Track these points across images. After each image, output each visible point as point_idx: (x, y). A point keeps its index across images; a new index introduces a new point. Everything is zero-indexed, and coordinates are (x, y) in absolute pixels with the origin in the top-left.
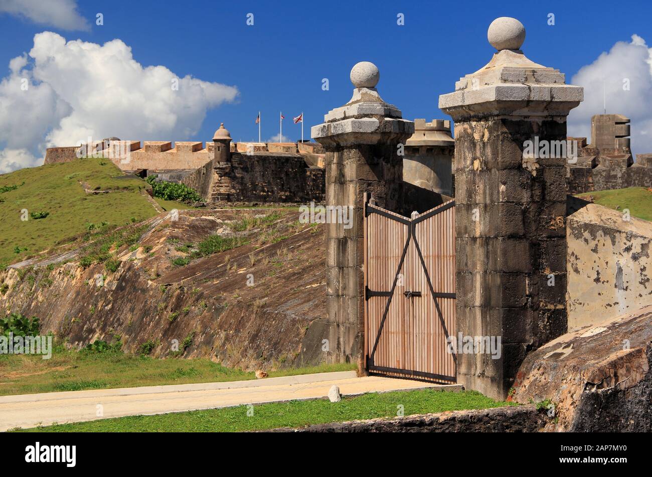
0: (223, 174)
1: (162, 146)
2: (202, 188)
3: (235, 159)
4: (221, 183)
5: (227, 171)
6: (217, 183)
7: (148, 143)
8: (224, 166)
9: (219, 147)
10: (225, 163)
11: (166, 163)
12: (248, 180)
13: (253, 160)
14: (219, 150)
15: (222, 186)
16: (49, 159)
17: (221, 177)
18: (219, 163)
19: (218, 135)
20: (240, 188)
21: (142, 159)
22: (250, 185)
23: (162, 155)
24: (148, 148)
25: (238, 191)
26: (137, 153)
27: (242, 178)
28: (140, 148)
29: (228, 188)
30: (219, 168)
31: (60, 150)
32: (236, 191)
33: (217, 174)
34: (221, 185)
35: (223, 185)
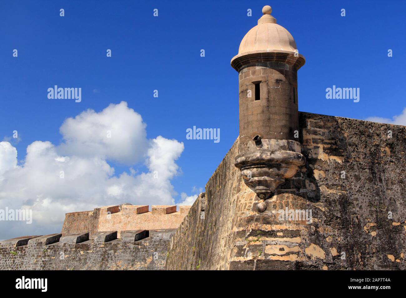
0: (274, 186)
1: (167, 209)
2: (199, 244)
3: (315, 133)
4: (267, 221)
5: (290, 173)
6: (250, 220)
7: (155, 206)
8: (279, 155)
9: (257, 85)
10: (283, 142)
11: (170, 224)
12: (365, 211)
13: (376, 141)
14: (257, 97)
15: (272, 234)
16: (67, 222)
17: (266, 196)
18: (258, 142)
19: (256, 40)
20: (340, 239)
21: (149, 220)
22: (373, 228)
23: (167, 216)
24: (154, 210)
25: (334, 252)
26: (145, 215)
27: (345, 202)
28: (148, 212)
29: (298, 240)
30: (259, 163)
31: (76, 215)
32: (327, 254)
33: (252, 185)
34: (267, 228)
35: (275, 228)
